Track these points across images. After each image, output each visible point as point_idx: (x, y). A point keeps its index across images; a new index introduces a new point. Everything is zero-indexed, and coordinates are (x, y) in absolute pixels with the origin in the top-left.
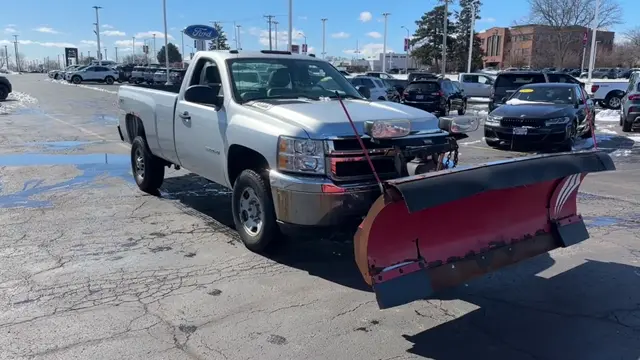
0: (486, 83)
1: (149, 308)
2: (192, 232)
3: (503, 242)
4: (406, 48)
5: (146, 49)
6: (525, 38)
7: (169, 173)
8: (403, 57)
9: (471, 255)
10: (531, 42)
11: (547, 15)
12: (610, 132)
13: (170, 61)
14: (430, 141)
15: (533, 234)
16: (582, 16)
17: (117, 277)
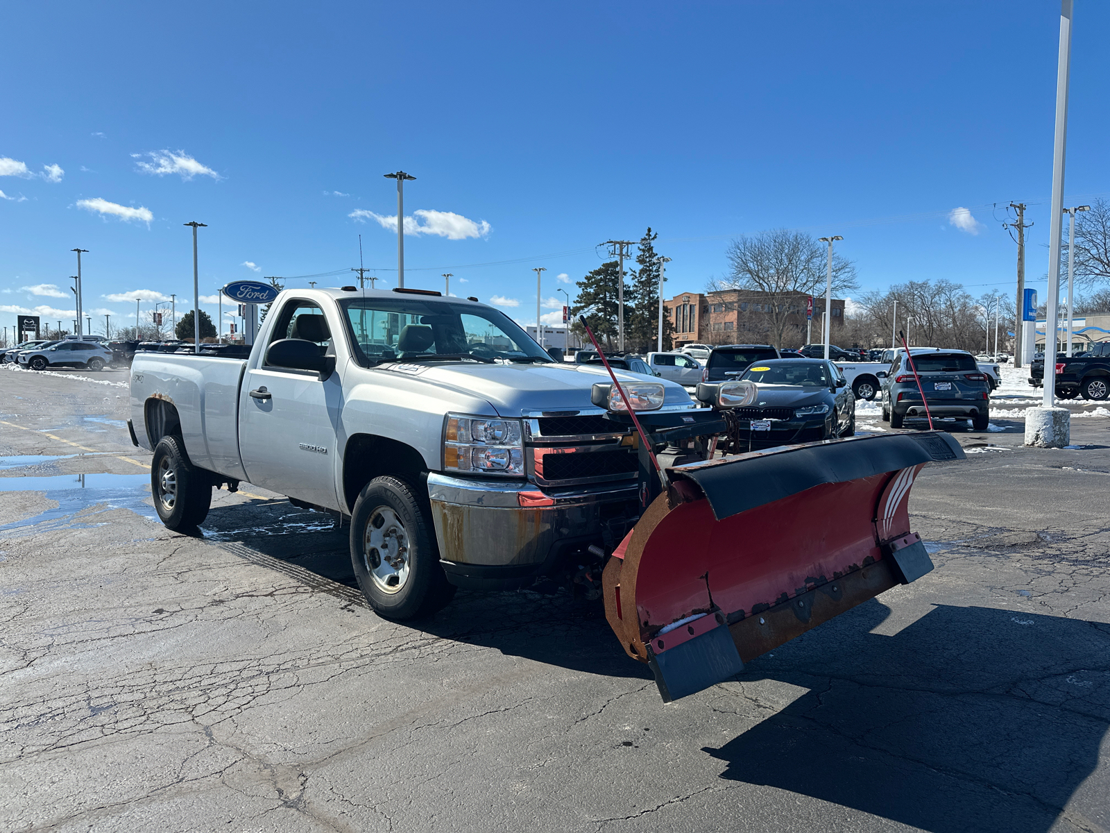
0: (686, 366)
1: (215, 733)
2: (271, 594)
3: (823, 577)
4: (565, 320)
5: (158, 319)
6: (729, 307)
7: (220, 497)
8: (561, 332)
9: (784, 600)
10: (736, 312)
11: (755, 275)
12: (873, 429)
13: (201, 337)
14: (691, 419)
15: (860, 564)
16: (803, 278)
17: (143, 679)
